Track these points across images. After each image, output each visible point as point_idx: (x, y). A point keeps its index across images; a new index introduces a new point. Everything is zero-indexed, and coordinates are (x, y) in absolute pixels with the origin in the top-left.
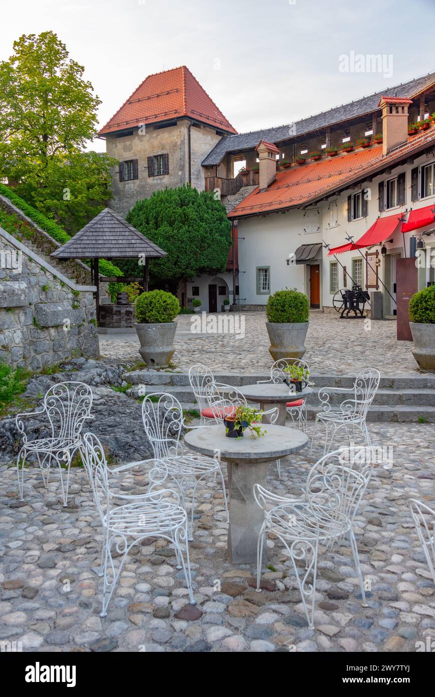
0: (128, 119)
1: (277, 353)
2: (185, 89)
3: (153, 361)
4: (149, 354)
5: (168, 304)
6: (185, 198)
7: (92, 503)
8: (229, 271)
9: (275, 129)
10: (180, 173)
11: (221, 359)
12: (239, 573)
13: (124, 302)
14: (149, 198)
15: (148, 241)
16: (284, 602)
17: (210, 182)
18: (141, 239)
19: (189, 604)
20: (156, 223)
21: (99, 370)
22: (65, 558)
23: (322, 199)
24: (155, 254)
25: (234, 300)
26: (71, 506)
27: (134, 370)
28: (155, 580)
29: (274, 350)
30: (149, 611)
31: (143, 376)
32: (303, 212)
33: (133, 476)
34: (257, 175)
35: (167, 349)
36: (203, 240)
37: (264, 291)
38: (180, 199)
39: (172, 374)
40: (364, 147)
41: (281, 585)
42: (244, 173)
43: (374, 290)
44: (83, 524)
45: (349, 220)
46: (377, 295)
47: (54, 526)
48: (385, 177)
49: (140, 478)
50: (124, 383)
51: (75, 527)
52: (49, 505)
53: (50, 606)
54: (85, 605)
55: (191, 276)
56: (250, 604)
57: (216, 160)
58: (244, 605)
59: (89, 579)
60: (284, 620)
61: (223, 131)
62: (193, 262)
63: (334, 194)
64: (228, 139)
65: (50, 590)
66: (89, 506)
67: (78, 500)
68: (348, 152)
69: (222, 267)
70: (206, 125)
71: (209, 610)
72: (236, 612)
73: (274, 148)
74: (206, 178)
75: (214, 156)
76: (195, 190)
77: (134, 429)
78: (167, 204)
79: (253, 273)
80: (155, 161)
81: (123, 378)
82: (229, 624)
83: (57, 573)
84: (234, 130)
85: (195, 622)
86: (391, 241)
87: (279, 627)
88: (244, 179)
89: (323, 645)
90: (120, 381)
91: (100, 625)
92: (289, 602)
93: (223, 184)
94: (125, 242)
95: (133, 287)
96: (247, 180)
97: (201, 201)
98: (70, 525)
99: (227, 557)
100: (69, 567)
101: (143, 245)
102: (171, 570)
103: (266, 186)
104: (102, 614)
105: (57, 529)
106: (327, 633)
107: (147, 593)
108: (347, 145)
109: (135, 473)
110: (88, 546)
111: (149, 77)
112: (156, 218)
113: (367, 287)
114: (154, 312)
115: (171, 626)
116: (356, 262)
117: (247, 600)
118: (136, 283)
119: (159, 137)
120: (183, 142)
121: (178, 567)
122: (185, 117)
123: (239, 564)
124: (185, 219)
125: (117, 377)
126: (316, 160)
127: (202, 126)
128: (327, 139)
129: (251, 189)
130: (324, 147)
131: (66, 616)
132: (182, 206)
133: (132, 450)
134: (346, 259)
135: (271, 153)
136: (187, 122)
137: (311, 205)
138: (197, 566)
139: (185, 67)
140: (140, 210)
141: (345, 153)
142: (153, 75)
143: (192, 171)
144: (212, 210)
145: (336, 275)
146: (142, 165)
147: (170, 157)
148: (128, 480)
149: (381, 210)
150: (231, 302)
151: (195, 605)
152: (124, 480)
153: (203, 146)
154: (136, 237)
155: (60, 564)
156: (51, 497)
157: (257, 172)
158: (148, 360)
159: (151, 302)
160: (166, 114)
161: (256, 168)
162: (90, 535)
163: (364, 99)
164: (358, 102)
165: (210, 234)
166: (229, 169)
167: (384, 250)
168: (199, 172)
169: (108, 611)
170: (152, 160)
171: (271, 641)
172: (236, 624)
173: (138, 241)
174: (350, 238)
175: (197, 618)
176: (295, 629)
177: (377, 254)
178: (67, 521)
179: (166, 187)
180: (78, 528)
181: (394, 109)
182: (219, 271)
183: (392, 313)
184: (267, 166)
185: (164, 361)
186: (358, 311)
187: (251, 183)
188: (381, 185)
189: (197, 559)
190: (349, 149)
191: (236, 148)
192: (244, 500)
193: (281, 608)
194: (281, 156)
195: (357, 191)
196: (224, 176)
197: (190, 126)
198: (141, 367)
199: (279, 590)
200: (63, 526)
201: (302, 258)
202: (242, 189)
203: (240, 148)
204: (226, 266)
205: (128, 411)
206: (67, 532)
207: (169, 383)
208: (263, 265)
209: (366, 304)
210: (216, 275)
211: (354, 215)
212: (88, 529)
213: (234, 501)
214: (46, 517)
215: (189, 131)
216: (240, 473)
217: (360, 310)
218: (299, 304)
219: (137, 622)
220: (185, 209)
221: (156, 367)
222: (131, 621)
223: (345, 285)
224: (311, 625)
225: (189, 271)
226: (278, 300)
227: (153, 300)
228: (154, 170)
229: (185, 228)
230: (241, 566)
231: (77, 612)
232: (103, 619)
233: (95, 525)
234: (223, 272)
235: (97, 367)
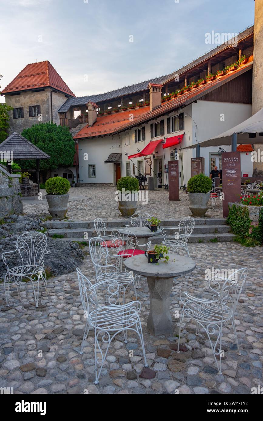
0: (28, 84)
2: (48, 73)
3: (56, 215)
4: (54, 211)
5: (65, 184)
6: (50, 128)
7: (52, 304)
8: (74, 166)
9: (95, 96)
10: (47, 116)
11: (90, 213)
12: (162, 342)
13: (26, 183)
14: (30, 128)
15: (39, 150)
16: (197, 358)
17: (62, 121)
18: (36, 149)
19: (145, 367)
20: (35, 141)
21: (27, 222)
22: (53, 344)
23: (122, 131)
24: (44, 157)
25: (77, 181)
26: (40, 306)
27: (46, 221)
28: (116, 353)
29: (122, 208)
30: (124, 376)
31: (53, 224)
32: (112, 137)
33: (68, 284)
34: (87, 118)
35: (65, 209)
36: (61, 150)
37: (93, 176)
38: (48, 129)
39: (69, 222)
40: (140, 107)
41: (189, 347)
42: (79, 117)
43: (149, 176)
44: (53, 318)
45: (136, 142)
46: (151, 178)
47: (36, 321)
48: (154, 122)
49: (73, 285)
50: (42, 228)
51: (49, 321)
52: (26, 307)
53: (59, 380)
54: (82, 377)
55: (54, 169)
56: (179, 362)
57: (66, 109)
58: (176, 363)
59: (75, 357)
60: (203, 370)
61: (69, 95)
62: (56, 161)
63: (128, 129)
64: (71, 100)
65: (53, 368)
66: (51, 306)
67: (43, 302)
68: (132, 109)
69: (71, 164)
70: (60, 92)
71: (158, 370)
72: (175, 369)
73: (95, 105)
74: (60, 119)
75: (64, 108)
76: (55, 125)
77: (60, 255)
78: (41, 131)
79: (87, 168)
80: (33, 109)
81: (41, 225)
82: (175, 378)
83: (53, 355)
84: (74, 95)
85: (154, 379)
86: (157, 152)
87: (203, 375)
88: (80, 120)
89: (233, 384)
90: (39, 227)
91: (98, 390)
92: (199, 357)
93: (69, 122)
94: (26, 150)
95: (25, 175)
96: (82, 121)
97: (59, 130)
98: (45, 320)
99: (148, 332)
100: (59, 350)
101: (37, 152)
102: (122, 344)
103: (92, 124)
104: (96, 382)
105: (39, 323)
106: (232, 376)
107: (115, 362)
108: (131, 106)
109: (69, 282)
110: (64, 333)
111: (28, 65)
112: (35, 138)
113: (145, 174)
114: (57, 189)
115: (142, 384)
116: (140, 162)
117: (175, 359)
118: (27, 172)
119: (35, 96)
120: (48, 100)
121: (125, 342)
122: (49, 87)
123: (159, 336)
124: (51, 139)
125: (37, 225)
126: (116, 112)
127: (58, 92)
128: (122, 102)
129: (84, 125)
130: (120, 106)
131: (73, 387)
132: (49, 133)
133: (62, 268)
134: (135, 161)
135: (94, 107)
136: (50, 89)
137: (116, 134)
138: (136, 339)
139: (48, 61)
140: (26, 134)
141: (131, 110)
142: (30, 64)
143: (53, 115)
144: (65, 135)
145: (129, 168)
146: (26, 111)
147: (41, 107)
148: (67, 287)
149: (152, 137)
150: (76, 182)
151: (148, 367)
152: (65, 287)
153: (58, 102)
154: (33, 148)
155: (52, 348)
156: (25, 302)
157: (87, 116)
158: (53, 215)
159: (55, 183)
160: (38, 85)
161: (86, 115)
162: (61, 325)
163: (139, 84)
164: (136, 85)
165: (65, 147)
166: (72, 115)
167: (154, 157)
168: (57, 115)
169: (99, 380)
170: (31, 108)
171: (204, 386)
172: (179, 378)
173: (34, 150)
174: (139, 151)
175: (154, 377)
176: (212, 376)
177: (150, 158)
178: (43, 317)
179: (40, 123)
180: (51, 321)
181: (155, 89)
182: (69, 166)
183: (158, 187)
184: (92, 113)
185: (62, 215)
186: (141, 186)
187: (84, 122)
188: (152, 125)
189: (133, 335)
190: (133, 108)
191: (76, 104)
192: (161, 299)
193: (198, 363)
194: (98, 110)
195: (140, 128)
196: (69, 118)
197: (52, 92)
198: (50, 219)
199: (189, 350)
200: (42, 321)
201: (112, 160)
202: (79, 125)
203: (78, 104)
204: (73, 163)
205: (52, 245)
206: (46, 324)
207: (68, 227)
208: (92, 163)
209: (146, 182)
210: (67, 168)
211: (138, 140)
212: (58, 322)
213: (154, 300)
214: (28, 315)
215: (51, 94)
216: (159, 284)
217: (142, 186)
218: (135, 184)
219: (120, 384)
220: (51, 134)
221: (58, 219)
222: (115, 384)
223: (134, 174)
224: (220, 372)
225: (54, 166)
226: (124, 182)
228: (33, 113)
229: (51, 144)
230: (160, 337)
231: (78, 383)
232: (97, 385)
233: (61, 318)
234: (71, 167)
235: (25, 220)
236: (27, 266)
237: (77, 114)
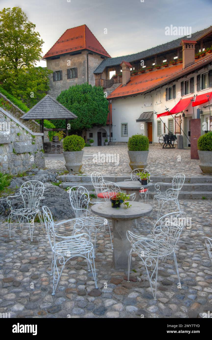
0: (57, 51)
1: (133, 166)
2: (85, 36)
3: (72, 170)
4: (70, 166)
5: (79, 142)
6: (86, 90)
7: (45, 240)
8: (108, 125)
9: (130, 55)
10: (83, 77)
11: (105, 169)
12: (119, 273)
13: (57, 141)
14: (68, 89)
15: (68, 111)
16: (141, 287)
17: (98, 81)
18: (65, 110)
19: (95, 289)
20: (71, 102)
21: (45, 174)
22: (33, 267)
23: (153, 90)
24: (71, 117)
25: (110, 139)
26: (35, 241)
27: (62, 175)
28: (78, 277)
29: (132, 164)
30: (76, 292)
31: (67, 177)
32: (144, 96)
33: (64, 227)
34: (121, 78)
35: (79, 164)
36: (95, 110)
37: (125, 135)
38: (83, 90)
39: (81, 176)
40: (173, 65)
41: (139, 279)
42: (114, 77)
43: (179, 135)
44: (41, 250)
45: (167, 100)
46: (181, 137)
47: (27, 251)
48: (184, 79)
49: (68, 228)
50: (58, 181)
51: (37, 252)
52: (24, 241)
53: (27, 290)
54: (44, 290)
55: (89, 128)
56: (125, 288)
58: (122, 289)
59: (45, 277)
60: (142, 296)
61: (104, 56)
62: (90, 121)
63: (159, 87)
64: (106, 61)
65: (26, 282)
66: (43, 241)
67: (38, 238)
68: (165, 67)
69: (104, 123)
70: (96, 53)
71: (105, 291)
72: (118, 292)
73: (129, 65)
74: (96, 80)
75: (100, 69)
76: (91, 86)
77: (64, 204)
78: (77, 92)
79: (120, 126)
80: (71, 71)
81: (57, 178)
82: (115, 298)
83: (30, 274)
84: (110, 56)
85: (98, 297)
86: (187, 111)
87: (139, 299)
88: (115, 80)
89: (161, 308)
90: (56, 180)
91: (52, 299)
92: (144, 287)
93: (104, 82)
94: (56, 111)
95: (60, 133)
96: (116, 80)
97: (94, 91)
98: (34, 251)
99: (112, 266)
100: (35, 271)
101: (66, 113)
102: (86, 272)
103: (126, 84)
104: (53, 294)
106: (164, 302)
107: (74, 283)
108: (165, 64)
109: (65, 225)
110: (44, 261)
111: (68, 30)
112: (71, 99)
113: (176, 133)
114: (72, 146)
115: (87, 299)
116: (170, 121)
117: (124, 286)
118: (62, 131)
119: (73, 59)
120: (84, 62)
121: (89, 271)
122: (85, 50)
123: (119, 269)
124: (86, 100)
125: (54, 178)
126: (150, 71)
127: (94, 54)
128: (155, 61)
129: (118, 85)
130: (154, 64)
131: (35, 295)
132: (84, 93)
133: (63, 214)
134: (165, 119)
135: (128, 67)
136: (86, 52)
137: (148, 93)
138: (98, 270)
139: (85, 25)
140: (63, 95)
143: (89, 76)
144: (99, 95)
145: (160, 127)
146: (64, 74)
147: (78, 69)
148: (62, 229)
149: (182, 95)
150: (109, 141)
151: (98, 289)
152: (60, 229)
153: (94, 64)
154: (62, 109)
155: (31, 270)
156: (25, 237)
157: (121, 76)
158: (69, 170)
160: (76, 48)
161: (121, 74)
162: (44, 255)
163: (173, 41)
164: (170, 42)
165: (98, 107)
166: (107, 75)
167: (184, 115)
168: (92, 76)
169: (55, 292)
170: (69, 71)
171: (136, 306)
172: (118, 298)
173: (63, 111)
174: (167, 109)
175: (99, 296)
176: (147, 300)
177: (180, 117)
178: (33, 249)
179: (76, 84)
180: (39, 252)
181: (188, 46)
182: (102, 125)
183: (188, 146)
184: (125, 73)
185: (78, 170)
186: (171, 145)
187: (118, 82)
188: (182, 83)
189: (98, 267)
191: (111, 65)
192: (121, 238)
193: (140, 290)
194: (133, 69)
195: (171, 86)
196: (105, 79)
197: (88, 54)
198: (66, 173)
199: (138, 281)
200: (31, 251)
201: (144, 119)
202: (114, 85)
203: (113, 64)
204: (106, 122)
205: (60, 195)
206: (34, 254)
207: (80, 181)
208: (125, 122)
209: (175, 141)
210: (101, 127)
211: (169, 98)
212: (44, 253)
213: (116, 239)
214: (23, 247)
215: (88, 56)
216: (119, 225)
218: (144, 142)
219: (70, 297)
220: (85, 95)
221: (74, 173)
222: (67, 297)
223: (165, 132)
224: (155, 298)
225: (88, 125)
226: (134, 139)
227: (72, 140)
228: (70, 75)
229: (86, 104)
230: (119, 270)
231: (40, 293)
232: (53, 296)
233: (47, 250)
234: (104, 126)
235: (44, 173)
236: (28, 208)
237: (112, 74)
